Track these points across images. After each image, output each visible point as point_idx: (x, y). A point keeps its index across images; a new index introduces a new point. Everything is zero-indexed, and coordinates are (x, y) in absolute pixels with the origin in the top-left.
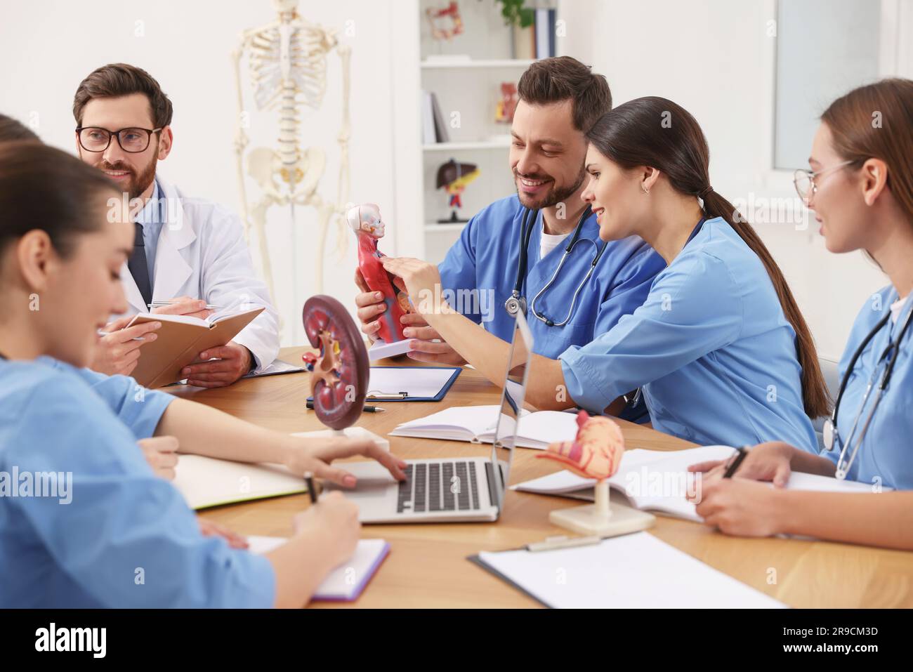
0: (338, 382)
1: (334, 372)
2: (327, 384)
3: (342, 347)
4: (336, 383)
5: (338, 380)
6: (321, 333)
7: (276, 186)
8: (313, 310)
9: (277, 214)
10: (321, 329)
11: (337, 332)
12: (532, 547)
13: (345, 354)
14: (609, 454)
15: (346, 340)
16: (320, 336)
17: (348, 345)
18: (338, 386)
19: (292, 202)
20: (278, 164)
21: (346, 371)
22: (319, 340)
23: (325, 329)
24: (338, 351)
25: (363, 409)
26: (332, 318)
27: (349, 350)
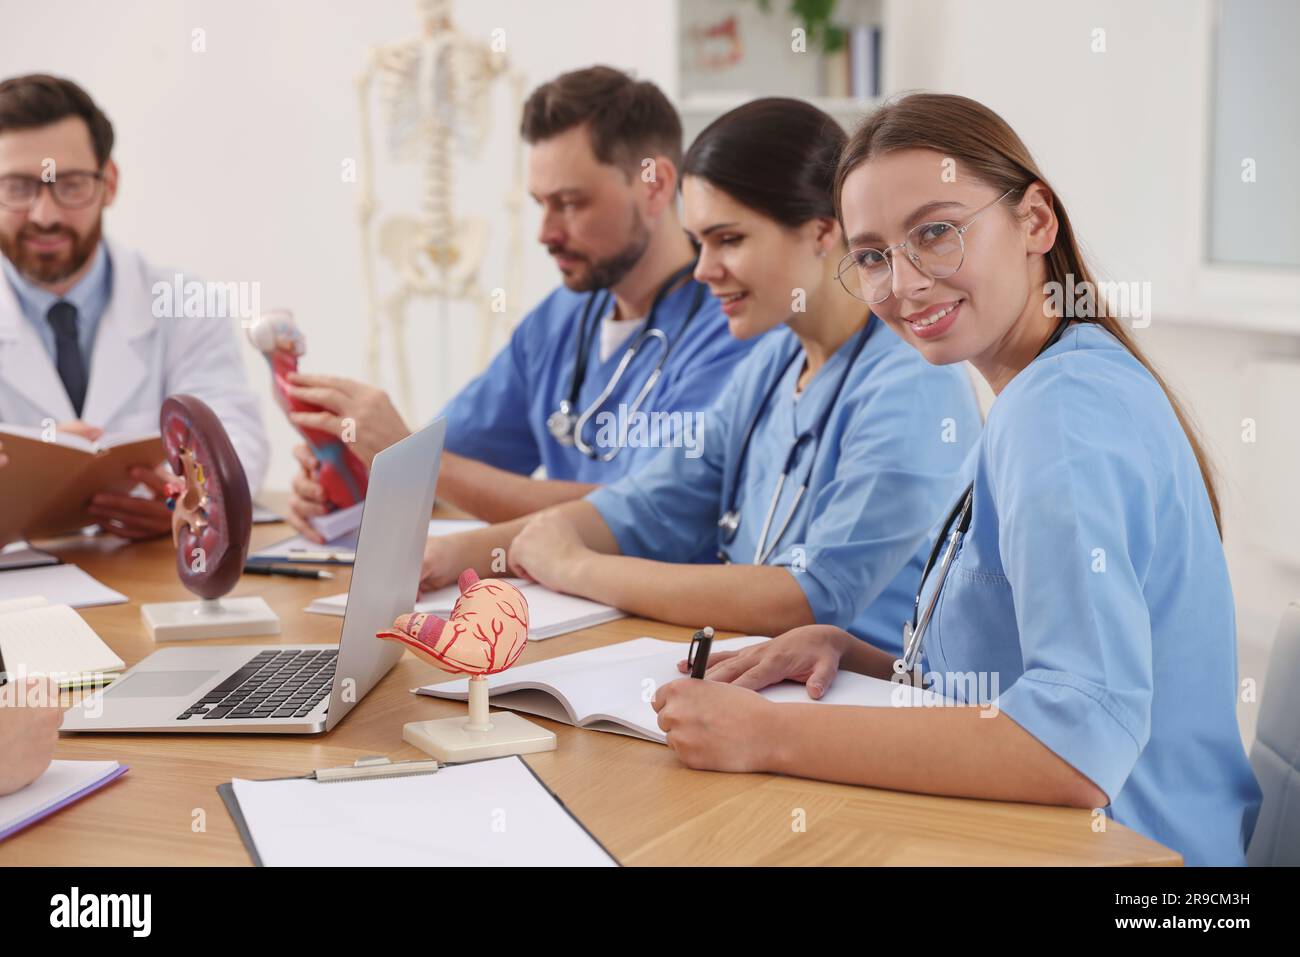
0: (205, 527)
1: (201, 511)
2: (192, 530)
3: (207, 475)
4: (202, 528)
5: (205, 523)
6: (183, 452)
7: (419, 272)
8: (170, 418)
9: (422, 313)
10: (182, 447)
11: (199, 452)
12: (319, 773)
13: (211, 483)
14: (491, 636)
15: (209, 462)
16: (182, 457)
17: (213, 471)
18: (206, 533)
19: (440, 293)
20: (421, 240)
21: (212, 511)
22: (181, 463)
23: (186, 446)
24: (203, 480)
25: (242, 569)
26: (193, 431)
27: (214, 477)
